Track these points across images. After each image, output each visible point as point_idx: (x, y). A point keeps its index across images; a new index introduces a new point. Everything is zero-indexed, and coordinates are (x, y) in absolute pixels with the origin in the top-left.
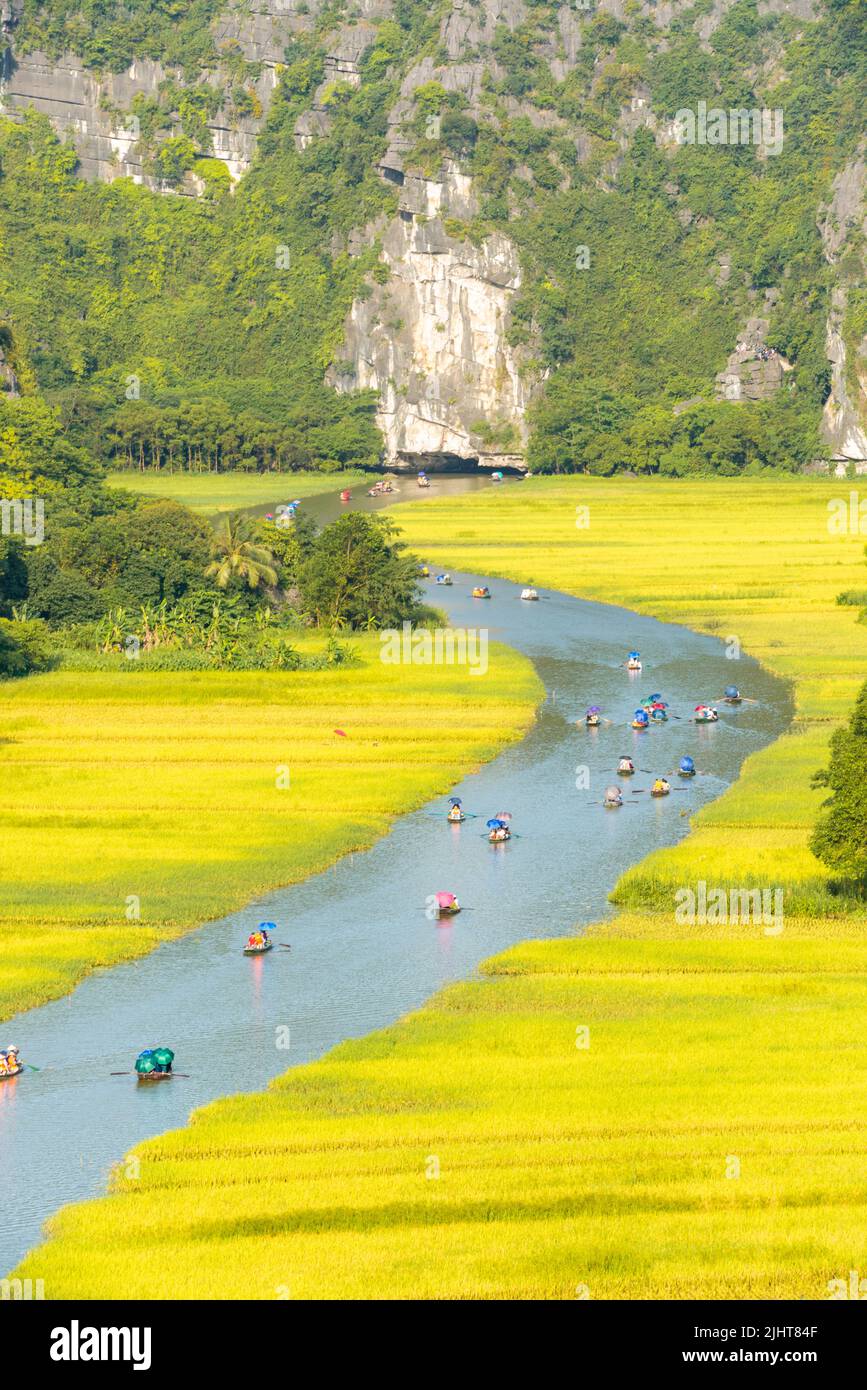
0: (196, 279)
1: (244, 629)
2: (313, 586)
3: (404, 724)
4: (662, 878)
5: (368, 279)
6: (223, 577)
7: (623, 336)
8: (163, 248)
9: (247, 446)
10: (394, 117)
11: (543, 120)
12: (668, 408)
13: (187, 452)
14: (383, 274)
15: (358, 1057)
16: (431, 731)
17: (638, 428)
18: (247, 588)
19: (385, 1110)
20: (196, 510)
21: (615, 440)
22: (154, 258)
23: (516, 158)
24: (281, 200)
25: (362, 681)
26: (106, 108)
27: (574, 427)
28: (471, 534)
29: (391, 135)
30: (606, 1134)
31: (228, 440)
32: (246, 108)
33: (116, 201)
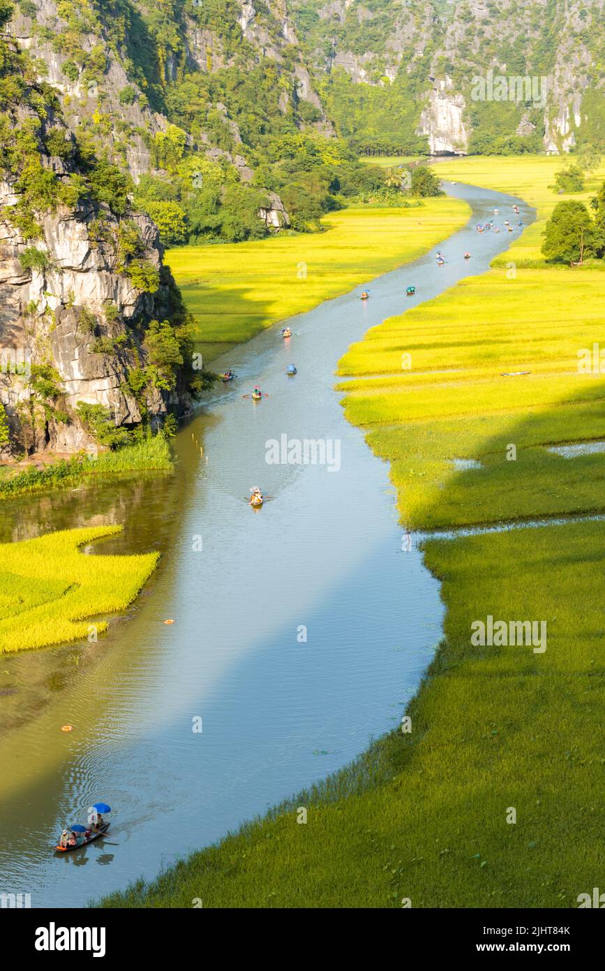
0: (381, 107)
1: (395, 197)
3: (437, 221)
4: (503, 259)
5: (426, 106)
6: (389, 184)
7: (492, 119)
8: (373, 99)
9: (395, 150)
10: (432, 65)
11: (470, 64)
12: (504, 138)
13: (379, 152)
14: (430, 105)
15: (426, 306)
16: (443, 223)
17: (496, 143)
18: (395, 187)
19: (433, 319)
20: (382, 167)
21: (490, 146)
22: (371, 102)
23: (464, 74)
24: (403, 86)
25: (425, 210)
26: (359, 64)
27: (479, 143)
28: (452, 172)
29: (431, 69)
30: (488, 325)
31: (390, 148)
32: (394, 63)
33: (362, 88)
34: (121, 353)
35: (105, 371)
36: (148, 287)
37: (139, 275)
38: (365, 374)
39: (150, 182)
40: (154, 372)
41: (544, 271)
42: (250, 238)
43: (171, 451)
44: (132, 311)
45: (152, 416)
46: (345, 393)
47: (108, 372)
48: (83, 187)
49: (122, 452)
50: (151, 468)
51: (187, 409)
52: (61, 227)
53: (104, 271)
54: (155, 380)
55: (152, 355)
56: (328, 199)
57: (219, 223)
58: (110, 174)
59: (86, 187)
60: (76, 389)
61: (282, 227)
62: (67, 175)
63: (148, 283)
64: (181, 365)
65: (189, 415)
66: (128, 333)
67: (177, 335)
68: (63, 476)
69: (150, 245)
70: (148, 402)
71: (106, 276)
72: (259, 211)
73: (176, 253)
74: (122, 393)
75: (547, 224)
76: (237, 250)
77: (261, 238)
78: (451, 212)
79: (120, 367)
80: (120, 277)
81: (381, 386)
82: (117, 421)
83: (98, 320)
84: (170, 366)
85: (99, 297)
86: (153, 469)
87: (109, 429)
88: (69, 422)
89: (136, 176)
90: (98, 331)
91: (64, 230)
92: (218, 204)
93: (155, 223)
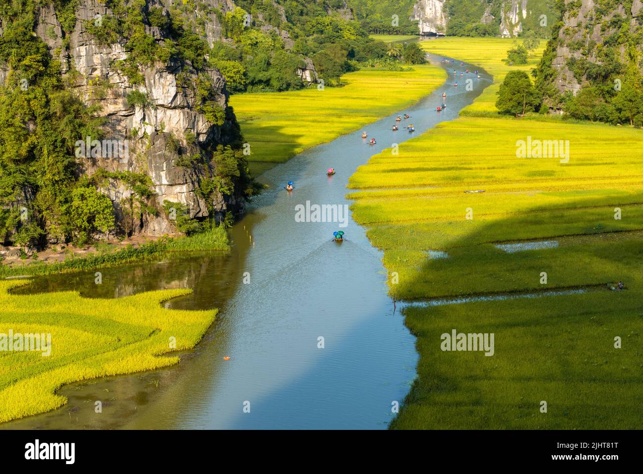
1: (393, 64)
2: (406, 56)
3: (422, 82)
4: (468, 110)
6: (390, 54)
7: (464, 11)
9: (395, 31)
12: (471, 25)
13: (384, 31)
15: (413, 141)
16: (427, 83)
17: (466, 28)
18: (394, 56)
19: (417, 151)
20: (385, 42)
21: (462, 30)
25: (414, 74)
27: (454, 28)
30: (456, 156)
31: (391, 29)
34: (196, 167)
35: (185, 179)
36: (217, 121)
37: (211, 112)
38: (368, 188)
39: (221, 47)
40: (218, 181)
41: (497, 120)
42: (290, 89)
43: (229, 237)
44: (205, 138)
45: (216, 213)
46: (353, 201)
47: (186, 180)
48: (174, 49)
49: (194, 237)
50: (214, 249)
51: (242, 208)
52: (157, 77)
53: (186, 109)
54: (219, 187)
55: (218, 169)
56: (346, 63)
57: (269, 77)
58: (193, 41)
59: (176, 49)
60: (163, 190)
61: (313, 82)
62: (163, 40)
63: (217, 118)
64: (238, 177)
65: (242, 213)
66: (201, 153)
67: (236, 156)
68: (152, 253)
69: (219, 92)
70: (214, 202)
71: (188, 112)
72: (297, 70)
73: (237, 98)
74: (196, 195)
75: (500, 86)
76: (280, 97)
77: (298, 89)
78: (432, 75)
79: (195, 177)
80: (197, 113)
81: (379, 197)
82: (192, 215)
83: (180, 143)
84: (230, 178)
85: (182, 127)
86: (216, 250)
87: (185, 220)
88: (157, 215)
89: (211, 42)
90: (180, 151)
91: (159, 79)
92: (269, 64)
93: (224, 76)
